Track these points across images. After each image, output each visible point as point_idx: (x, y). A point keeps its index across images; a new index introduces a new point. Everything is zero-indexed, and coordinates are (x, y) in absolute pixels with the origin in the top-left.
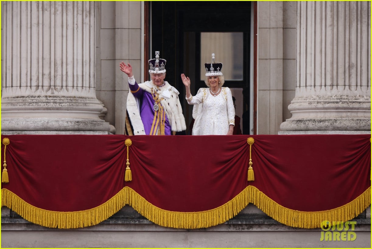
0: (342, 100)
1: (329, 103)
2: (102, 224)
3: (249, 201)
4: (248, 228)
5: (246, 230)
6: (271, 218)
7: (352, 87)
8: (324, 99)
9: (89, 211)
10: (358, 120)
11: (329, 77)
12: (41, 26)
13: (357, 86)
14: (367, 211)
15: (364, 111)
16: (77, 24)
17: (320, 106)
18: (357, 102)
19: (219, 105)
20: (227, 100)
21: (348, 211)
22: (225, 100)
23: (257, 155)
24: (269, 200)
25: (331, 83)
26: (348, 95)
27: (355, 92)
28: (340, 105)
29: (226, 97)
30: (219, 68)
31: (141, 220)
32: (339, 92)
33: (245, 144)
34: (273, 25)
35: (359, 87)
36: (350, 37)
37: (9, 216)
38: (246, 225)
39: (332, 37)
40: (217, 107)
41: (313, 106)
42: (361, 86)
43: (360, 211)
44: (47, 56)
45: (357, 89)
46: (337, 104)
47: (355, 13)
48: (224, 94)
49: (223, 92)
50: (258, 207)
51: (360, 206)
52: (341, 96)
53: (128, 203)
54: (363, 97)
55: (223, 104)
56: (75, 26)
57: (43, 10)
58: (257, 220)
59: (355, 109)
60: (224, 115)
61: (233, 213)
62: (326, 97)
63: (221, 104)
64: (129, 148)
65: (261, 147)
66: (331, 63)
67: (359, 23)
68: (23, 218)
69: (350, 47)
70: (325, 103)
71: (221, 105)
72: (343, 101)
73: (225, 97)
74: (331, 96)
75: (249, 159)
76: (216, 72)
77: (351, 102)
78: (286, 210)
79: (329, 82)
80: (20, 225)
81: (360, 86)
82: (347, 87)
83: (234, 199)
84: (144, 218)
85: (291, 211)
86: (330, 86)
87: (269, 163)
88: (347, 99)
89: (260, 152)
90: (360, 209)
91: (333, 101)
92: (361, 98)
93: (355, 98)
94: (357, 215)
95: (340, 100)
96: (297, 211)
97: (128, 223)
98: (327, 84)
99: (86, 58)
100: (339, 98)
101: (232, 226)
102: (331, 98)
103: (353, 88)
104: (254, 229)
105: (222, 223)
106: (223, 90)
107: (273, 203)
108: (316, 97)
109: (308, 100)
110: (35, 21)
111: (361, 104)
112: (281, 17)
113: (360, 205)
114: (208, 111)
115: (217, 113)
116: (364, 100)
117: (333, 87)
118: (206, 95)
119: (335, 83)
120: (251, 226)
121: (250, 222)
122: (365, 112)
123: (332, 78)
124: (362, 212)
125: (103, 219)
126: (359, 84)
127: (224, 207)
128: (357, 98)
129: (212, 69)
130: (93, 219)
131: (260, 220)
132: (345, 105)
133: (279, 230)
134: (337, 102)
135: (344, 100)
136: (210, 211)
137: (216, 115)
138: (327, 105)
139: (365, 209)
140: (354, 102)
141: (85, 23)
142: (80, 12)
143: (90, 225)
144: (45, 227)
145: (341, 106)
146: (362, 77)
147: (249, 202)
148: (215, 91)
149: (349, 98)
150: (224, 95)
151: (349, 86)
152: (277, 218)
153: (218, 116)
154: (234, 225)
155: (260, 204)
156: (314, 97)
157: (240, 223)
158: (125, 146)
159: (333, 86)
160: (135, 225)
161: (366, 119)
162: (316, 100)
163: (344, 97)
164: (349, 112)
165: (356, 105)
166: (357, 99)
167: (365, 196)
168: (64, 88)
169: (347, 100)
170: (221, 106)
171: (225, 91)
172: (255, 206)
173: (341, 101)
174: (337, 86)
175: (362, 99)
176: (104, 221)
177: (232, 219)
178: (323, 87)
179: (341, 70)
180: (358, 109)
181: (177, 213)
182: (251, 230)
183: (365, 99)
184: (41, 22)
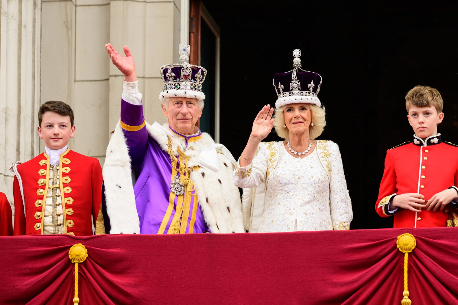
19: (313, 179)
20: (330, 171)
22: (327, 170)
29: (329, 163)
30: (312, 82)
40: (304, 186)
48: (322, 155)
49: (319, 151)
55: (322, 179)
60: (322, 207)
63: (316, 178)
64: (79, 267)
71: (317, 180)
73: (325, 163)
76: (304, 93)
106: (322, 146)
114: (280, 196)
115: (306, 200)
118: (277, 157)
129: (295, 86)
137: (302, 206)
148: (299, 148)
150: (322, 157)
153: (308, 207)
158: (69, 264)
170: (315, 183)
171: (327, 148)
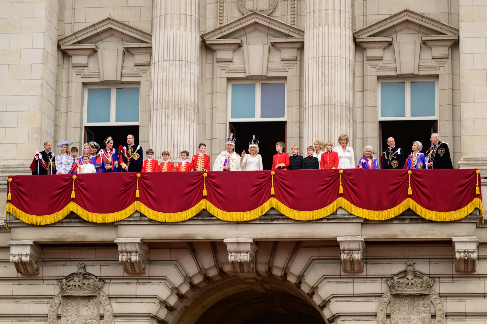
2: (190, 220)
4: (271, 222)
5: (270, 222)
6: (284, 215)
9: (183, 212)
12: (166, 126)
14: (338, 211)
16: (186, 126)
20: (260, 160)
21: (327, 210)
23: (277, 182)
24: (283, 205)
31: (212, 217)
33: (269, 175)
34: (294, 136)
37: (140, 216)
38: (270, 219)
40: (254, 163)
44: (169, 141)
47: (334, 116)
49: (257, 156)
50: (277, 210)
53: (204, 208)
55: (258, 162)
56: (185, 126)
57: (168, 118)
58: (276, 217)
61: (263, 213)
63: (256, 162)
64: (205, 178)
65: (278, 176)
67: (336, 121)
68: (146, 217)
73: (258, 159)
75: (272, 183)
76: (255, 145)
78: (292, 210)
80: (146, 221)
83: (263, 205)
84: (213, 216)
85: (295, 211)
87: (283, 185)
89: (278, 179)
94: (332, 213)
96: (298, 211)
97: (204, 219)
99: (192, 144)
101: (262, 220)
104: (275, 222)
105: (256, 218)
107: (285, 207)
110: (163, 123)
112: (298, 131)
113: (334, 207)
118: (249, 157)
120: (272, 220)
121: (272, 217)
124: (334, 211)
125: (191, 217)
127: (258, 209)
130: (185, 217)
131: (278, 217)
133: (289, 222)
136: (250, 212)
139: (336, 210)
141: (191, 126)
142: (188, 120)
143: (183, 220)
144: (159, 222)
147: (272, 207)
148: (253, 155)
152: (287, 215)
154: (264, 220)
155: (278, 207)
157: (266, 218)
158: (203, 177)
160: (209, 220)
167: (336, 202)
168: (178, 158)
171: (259, 156)
172: (275, 209)
176: (191, 218)
177: (262, 216)
181: (232, 213)
182: (273, 222)
184: (167, 124)
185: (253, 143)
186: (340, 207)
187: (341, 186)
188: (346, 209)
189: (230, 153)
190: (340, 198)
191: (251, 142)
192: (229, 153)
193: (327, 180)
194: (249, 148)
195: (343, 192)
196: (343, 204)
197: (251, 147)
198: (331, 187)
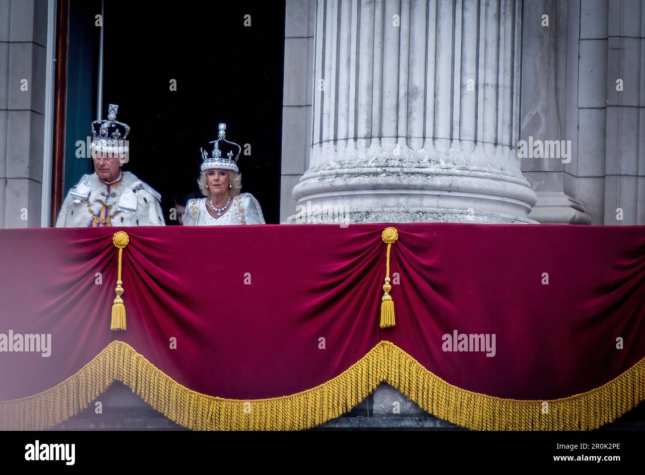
0: (387, 169)
1: (359, 174)
3: (113, 376)
6: (161, 415)
7: (413, 139)
8: (351, 168)
10: (418, 212)
11: (363, 117)
13: (424, 138)
15: (438, 193)
17: (339, 182)
18: (421, 174)
21: (331, 397)
24: (157, 374)
25: (368, 133)
26: (402, 157)
27: (419, 151)
28: (381, 180)
29: (244, 218)
30: (231, 152)
32: (382, 151)
33: (108, 247)
35: (429, 141)
36: (411, 28)
39: (372, 29)
41: (327, 183)
42: (434, 138)
43: (357, 397)
45: (425, 145)
46: (375, 178)
50: (133, 391)
51: (357, 388)
52: (387, 160)
54: (438, 162)
59: (415, 188)
61: (78, 404)
62: (356, 163)
65: (142, 253)
66: (368, 86)
69: (411, 51)
70: (352, 175)
72: (389, 171)
73: (240, 218)
74: (367, 162)
75: (117, 279)
76: (224, 160)
77: (407, 173)
78: (193, 396)
79: (363, 131)
81: (432, 139)
82: (402, 141)
83: (81, 373)
85: (204, 399)
86: (366, 138)
88: (398, 166)
89: (139, 264)
90: (357, 395)
91: (369, 171)
92: (432, 164)
93: (417, 165)
94: (351, 407)
95: (384, 168)
96: (218, 398)
98: (359, 136)
100: (382, 164)
102: (365, 165)
103: (416, 143)
106: (237, 203)
107: (167, 381)
108: (336, 164)
109: (319, 173)
111: (430, 177)
113: (357, 385)
116: (439, 170)
117: (371, 140)
119: (375, 132)
122: (439, 195)
123: (370, 121)
124: (360, 400)
126: (429, 133)
128: (422, 165)
129: (217, 154)
131: (137, 419)
132: (392, 180)
134: (376, 174)
135: (392, 170)
136: (28, 399)
138: (353, 181)
139: (369, 393)
140: (413, 174)
145: (383, 183)
146: (436, 118)
147: (113, 379)
149: (404, 165)
150: (237, 213)
151: (407, 138)
155: (137, 382)
156: (333, 164)
159: (371, 138)
161: (439, 210)
162: (334, 171)
163: (392, 163)
164: (402, 195)
165: (418, 181)
166: (422, 168)
167: (369, 363)
169: (399, 169)
172: (127, 388)
173: (384, 171)
174: (380, 138)
175: (434, 166)
178: (351, 141)
179: (389, 103)
180: (422, 188)
183: (442, 168)
185: (217, 152)
186: (384, 384)
187: (387, 297)
188: (407, 393)
189: (109, 186)
190: (383, 345)
191: (210, 149)
192: (103, 189)
193: (335, 269)
194: (203, 174)
195: (394, 323)
196: (394, 370)
197: (211, 172)
198: (348, 297)
